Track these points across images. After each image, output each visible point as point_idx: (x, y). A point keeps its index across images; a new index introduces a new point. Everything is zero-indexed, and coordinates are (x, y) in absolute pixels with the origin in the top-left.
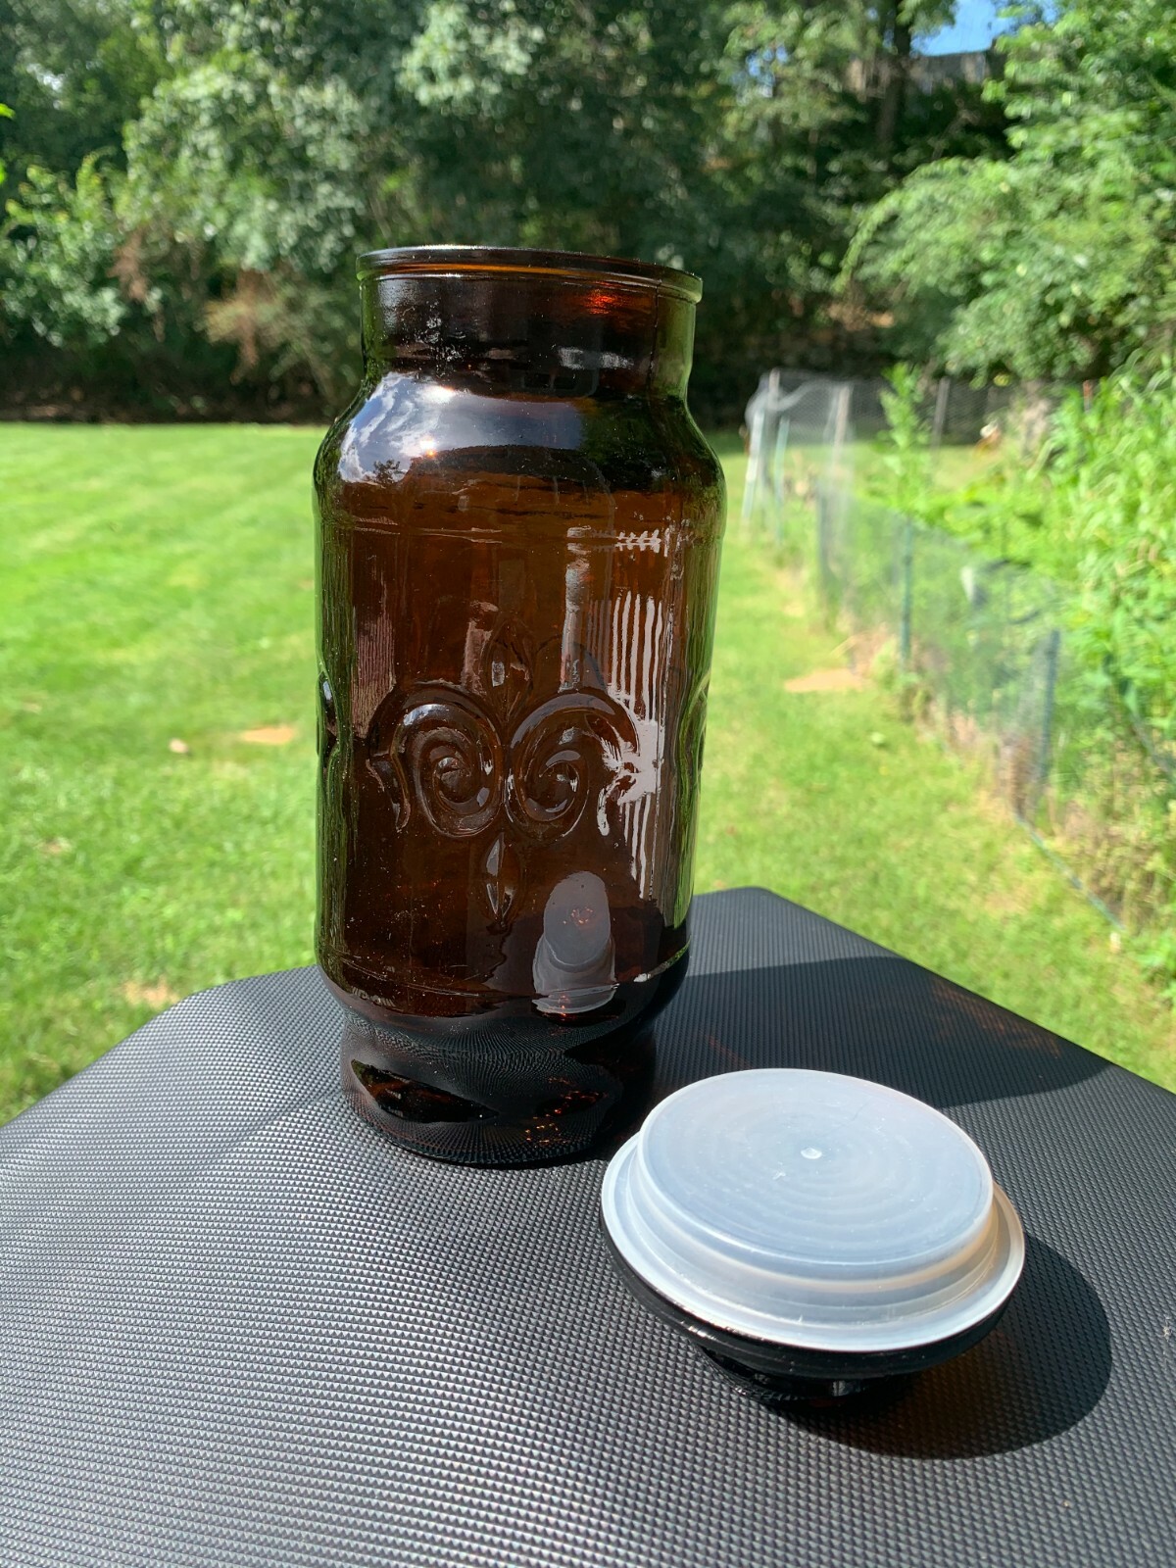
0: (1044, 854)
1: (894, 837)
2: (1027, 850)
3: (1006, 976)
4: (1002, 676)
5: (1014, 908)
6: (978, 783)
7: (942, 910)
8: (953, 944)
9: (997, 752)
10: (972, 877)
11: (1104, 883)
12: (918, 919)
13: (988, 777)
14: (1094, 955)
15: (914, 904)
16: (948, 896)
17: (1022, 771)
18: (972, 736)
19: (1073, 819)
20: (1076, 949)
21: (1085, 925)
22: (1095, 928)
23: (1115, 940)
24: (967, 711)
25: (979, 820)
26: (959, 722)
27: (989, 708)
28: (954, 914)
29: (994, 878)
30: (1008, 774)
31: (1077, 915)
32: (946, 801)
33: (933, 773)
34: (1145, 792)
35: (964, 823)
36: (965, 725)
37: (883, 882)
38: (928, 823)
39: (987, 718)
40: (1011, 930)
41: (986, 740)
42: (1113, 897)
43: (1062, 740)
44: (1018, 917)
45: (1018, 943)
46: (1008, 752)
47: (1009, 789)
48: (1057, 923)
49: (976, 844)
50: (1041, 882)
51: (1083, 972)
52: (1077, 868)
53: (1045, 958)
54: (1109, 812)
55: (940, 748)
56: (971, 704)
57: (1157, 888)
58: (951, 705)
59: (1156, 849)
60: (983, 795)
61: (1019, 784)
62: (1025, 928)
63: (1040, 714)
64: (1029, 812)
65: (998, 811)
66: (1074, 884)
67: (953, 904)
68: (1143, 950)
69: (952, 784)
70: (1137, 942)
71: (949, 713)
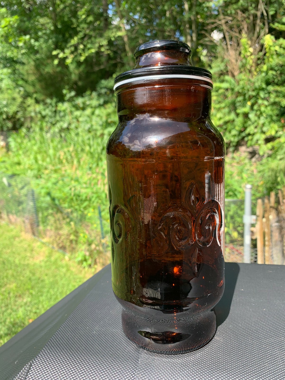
0: (44, 243)
1: (4, 250)
2: (39, 244)
3: (46, 275)
4: (20, 203)
5: (42, 258)
6: (21, 231)
7: (24, 265)
8: (30, 272)
9: (24, 222)
10: (28, 254)
11: (61, 245)
12: (19, 269)
13: (23, 229)
14: (64, 263)
15: (16, 266)
16: (24, 261)
17: (32, 225)
18: (16, 220)
19: (48, 233)
20: (59, 263)
21: (59, 257)
22: (62, 256)
23: (67, 258)
24: (12, 214)
25: (25, 240)
26: (11, 216)
27: (19, 211)
28: (28, 265)
29: (34, 253)
30: (28, 226)
31: (57, 255)
32: (14, 237)
33: (8, 231)
34: (65, 222)
35: (21, 241)
36: (13, 218)
37: (6, 263)
38: (12, 244)
39: (18, 214)
40: (43, 264)
41: (20, 220)
42: (63, 248)
43: (40, 215)
44: (43, 260)
45: (46, 266)
46: (27, 221)
47: (30, 230)
48: (53, 259)
49: (26, 246)
50: (45, 250)
51: (63, 267)
52: (53, 243)
53: (53, 268)
54: (57, 229)
55: (8, 225)
56: (14, 211)
57: (74, 242)
58: (8, 213)
59: (71, 234)
60: (23, 233)
61: (32, 228)
62: (46, 262)
63: (33, 210)
64: (36, 234)
65: (29, 236)
66: (53, 248)
67: (26, 262)
68: (75, 258)
69: (14, 233)
70: (73, 256)
71: (8, 216)
